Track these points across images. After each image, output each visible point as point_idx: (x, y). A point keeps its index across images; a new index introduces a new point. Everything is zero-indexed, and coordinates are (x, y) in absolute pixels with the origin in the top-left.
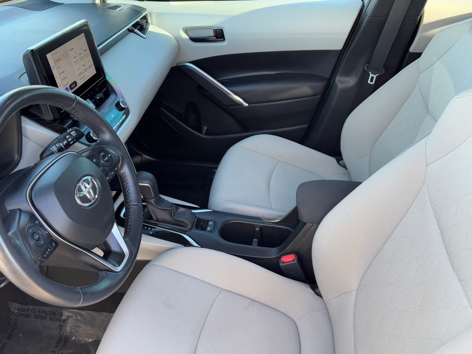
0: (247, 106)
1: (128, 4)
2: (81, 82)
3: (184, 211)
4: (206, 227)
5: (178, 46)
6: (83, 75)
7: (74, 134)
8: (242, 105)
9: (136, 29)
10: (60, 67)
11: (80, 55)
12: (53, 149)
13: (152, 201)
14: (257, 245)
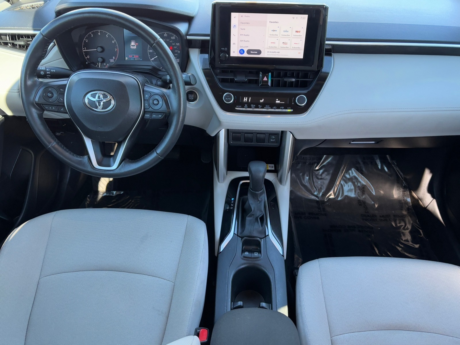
2: (268, 55)
6: (276, 51)
10: (244, 29)
11: (285, 31)
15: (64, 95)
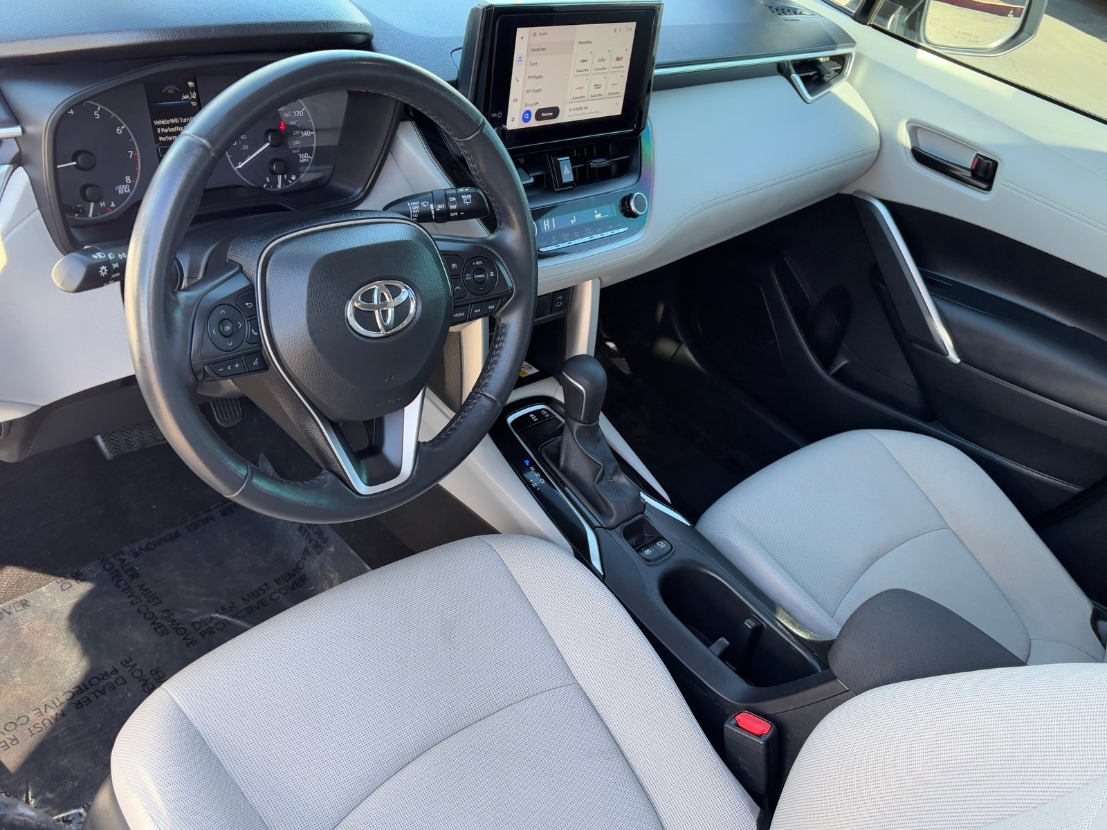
0: (955, 362)
1: (822, 16)
2: (570, 116)
3: (623, 485)
4: (647, 547)
5: (877, 152)
6: (583, 105)
7: (468, 201)
8: (945, 354)
9: (797, 72)
10: (536, 64)
11: (599, 60)
12: (411, 206)
13: (576, 425)
14: (717, 654)
15: (257, 318)
